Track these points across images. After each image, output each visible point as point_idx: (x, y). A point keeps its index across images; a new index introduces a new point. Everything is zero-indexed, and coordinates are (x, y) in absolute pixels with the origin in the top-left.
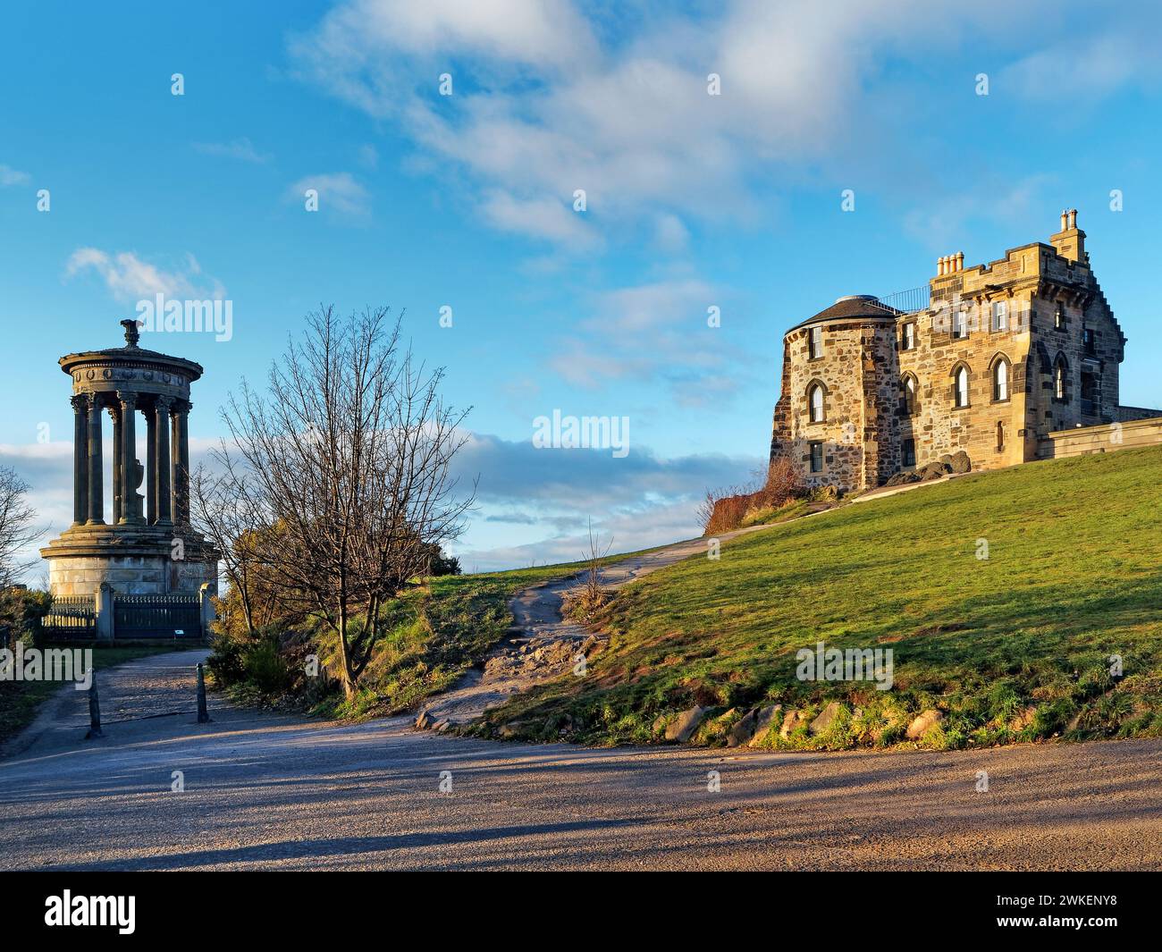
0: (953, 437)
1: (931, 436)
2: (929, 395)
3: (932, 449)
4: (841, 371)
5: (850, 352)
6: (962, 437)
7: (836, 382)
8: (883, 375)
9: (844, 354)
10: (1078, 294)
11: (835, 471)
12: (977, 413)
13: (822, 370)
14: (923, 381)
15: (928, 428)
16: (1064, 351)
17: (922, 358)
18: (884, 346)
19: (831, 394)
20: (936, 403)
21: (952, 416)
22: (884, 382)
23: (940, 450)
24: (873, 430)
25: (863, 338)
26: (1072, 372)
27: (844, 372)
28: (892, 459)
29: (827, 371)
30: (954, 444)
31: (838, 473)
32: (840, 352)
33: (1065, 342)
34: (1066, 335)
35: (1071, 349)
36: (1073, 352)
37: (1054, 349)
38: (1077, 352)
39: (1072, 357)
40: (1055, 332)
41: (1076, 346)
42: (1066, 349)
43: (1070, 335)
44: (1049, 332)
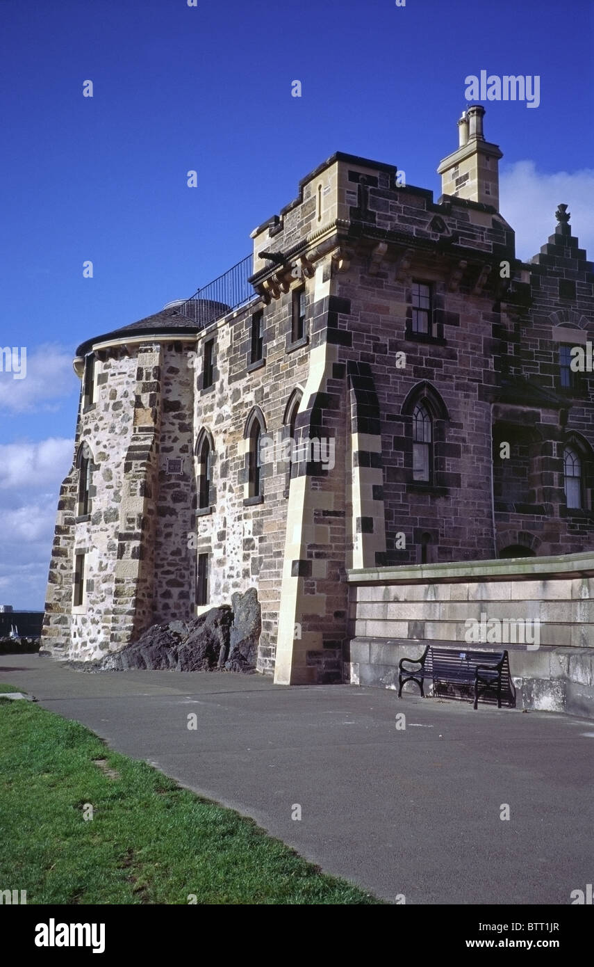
0: (246, 557)
1: (224, 553)
2: (224, 473)
3: (224, 577)
4: (112, 429)
5: (126, 395)
6: (254, 560)
7: (105, 447)
8: (177, 433)
9: (118, 399)
10: (463, 263)
11: (96, 607)
12: (270, 513)
13: (91, 426)
14: (220, 447)
15: (222, 536)
16: (435, 383)
17: (220, 404)
18: (181, 383)
19: (97, 467)
20: (231, 490)
21: (246, 517)
22: (177, 446)
23: (231, 581)
24: (134, 537)
25: (140, 370)
26: (460, 426)
27: (117, 430)
28: (186, 588)
29: (97, 429)
30: (246, 574)
31: (99, 612)
32: (113, 396)
33: (439, 365)
34: (441, 349)
35: (457, 378)
36: (463, 385)
37: (404, 378)
38: (475, 383)
39: (460, 395)
40: (409, 344)
41: (474, 373)
42: (443, 378)
43: (454, 350)
44: (388, 343)
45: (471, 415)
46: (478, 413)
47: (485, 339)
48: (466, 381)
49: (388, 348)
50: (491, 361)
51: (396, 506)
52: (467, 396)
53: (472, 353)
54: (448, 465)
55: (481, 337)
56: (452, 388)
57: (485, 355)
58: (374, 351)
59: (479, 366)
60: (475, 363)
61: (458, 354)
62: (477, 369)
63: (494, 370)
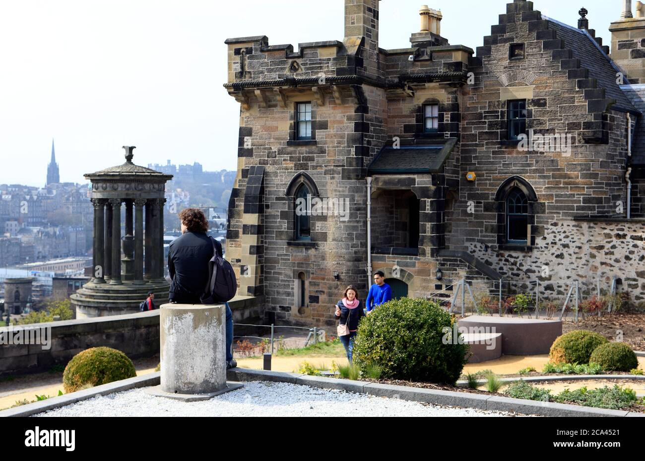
33: (312, 159)
34: (314, 147)
35: (326, 166)
36: (330, 170)
37: (288, 173)
38: (339, 168)
39: (327, 178)
40: (291, 149)
41: (338, 161)
42: (314, 167)
43: (323, 147)
44: (277, 151)
45: (335, 190)
46: (341, 189)
47: (348, 135)
48: (332, 167)
49: (277, 153)
50: (353, 150)
51: (281, 255)
52: (333, 178)
53: (337, 147)
54: (318, 227)
55: (345, 134)
56: (321, 174)
57: (348, 146)
58: (268, 157)
59: (343, 155)
60: (340, 153)
61: (327, 149)
62: (341, 158)
63: (355, 156)
